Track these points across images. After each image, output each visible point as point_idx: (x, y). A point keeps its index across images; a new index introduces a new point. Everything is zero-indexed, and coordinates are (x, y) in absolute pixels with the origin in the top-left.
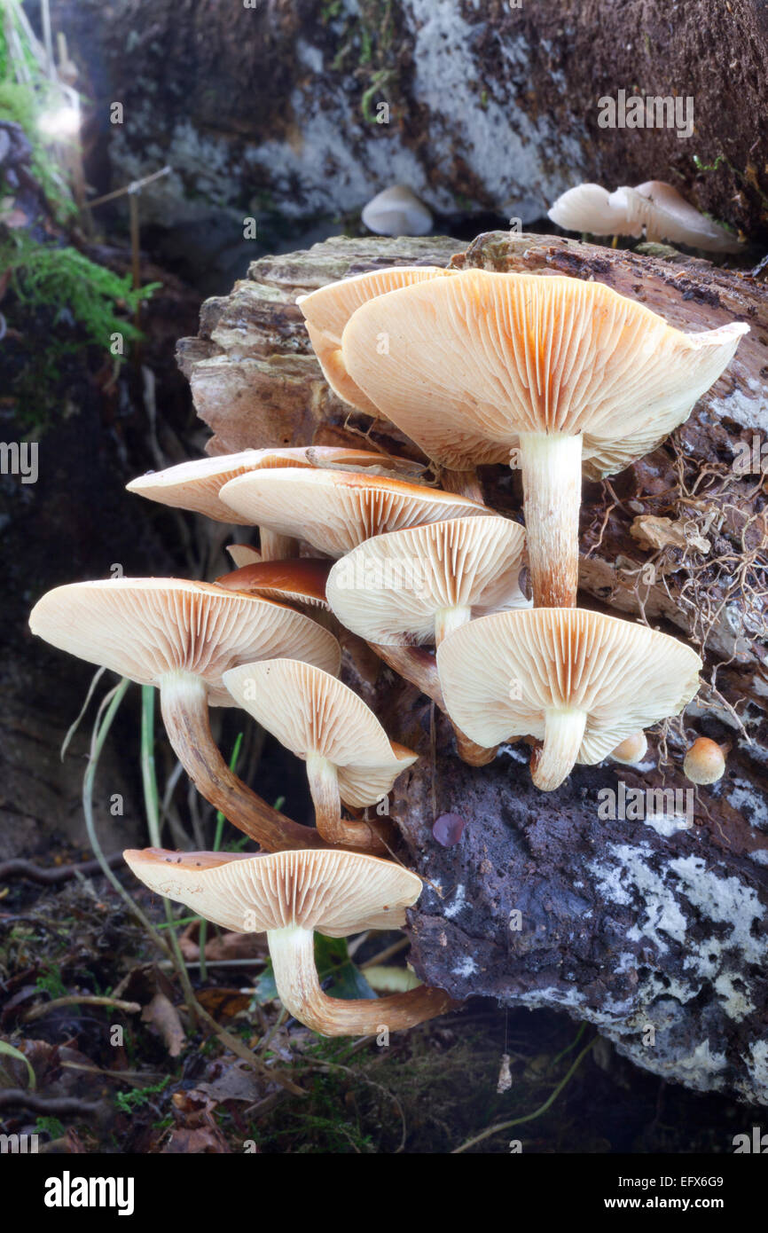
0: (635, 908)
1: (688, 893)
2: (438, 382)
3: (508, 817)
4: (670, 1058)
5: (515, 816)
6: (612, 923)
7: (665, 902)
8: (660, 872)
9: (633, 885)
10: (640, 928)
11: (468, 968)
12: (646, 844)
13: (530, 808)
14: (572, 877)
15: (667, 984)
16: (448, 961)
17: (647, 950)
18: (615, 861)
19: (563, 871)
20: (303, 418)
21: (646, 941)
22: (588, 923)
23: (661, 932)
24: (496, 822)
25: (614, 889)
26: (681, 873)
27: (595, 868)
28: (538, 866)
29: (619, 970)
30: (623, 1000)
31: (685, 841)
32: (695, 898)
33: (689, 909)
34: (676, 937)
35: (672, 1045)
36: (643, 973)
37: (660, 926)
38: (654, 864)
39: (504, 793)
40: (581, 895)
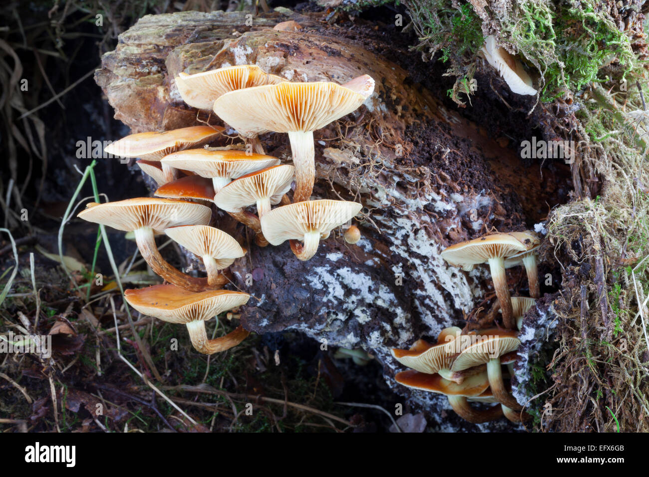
0: (324, 289)
1: (343, 281)
2: (259, 117)
3: (275, 264)
4: (337, 340)
5: (279, 263)
6: (317, 297)
7: (336, 286)
8: (334, 275)
9: (323, 281)
10: (327, 296)
11: (265, 323)
12: (328, 265)
13: (283, 258)
14: (301, 282)
15: (337, 315)
16: (258, 321)
17: (330, 304)
18: (316, 273)
19: (297, 280)
20: (155, 101)
21: (329, 301)
22: (308, 298)
23: (335, 297)
24: (271, 266)
25: (316, 284)
26: (341, 274)
27: (309, 278)
28: (288, 281)
29: (320, 314)
30: (322, 324)
31: (342, 262)
32: (346, 282)
33: (344, 286)
34: (339, 297)
35: (338, 335)
36: (328, 313)
37: (335, 295)
38: (331, 272)
39: (272, 254)
40: (305, 288)
